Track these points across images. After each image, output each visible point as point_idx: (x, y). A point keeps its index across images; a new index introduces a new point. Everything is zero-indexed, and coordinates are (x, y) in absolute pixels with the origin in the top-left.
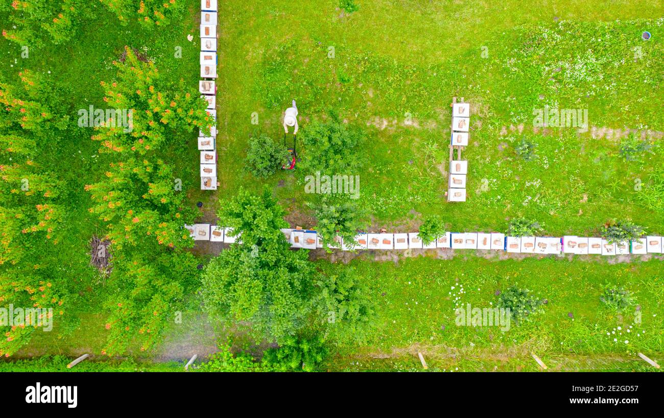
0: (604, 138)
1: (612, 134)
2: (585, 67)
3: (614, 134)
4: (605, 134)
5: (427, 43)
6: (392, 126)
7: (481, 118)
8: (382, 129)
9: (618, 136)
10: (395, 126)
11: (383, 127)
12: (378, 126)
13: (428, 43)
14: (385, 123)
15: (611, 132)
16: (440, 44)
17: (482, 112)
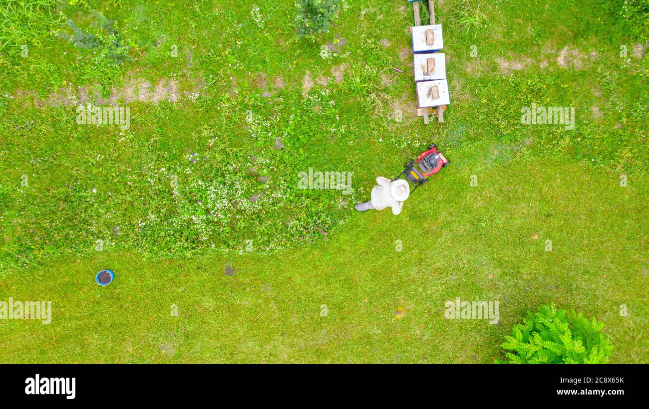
0: (154, 82)
1: (140, 92)
2: (209, 206)
3: (137, 91)
4: (152, 90)
5: (503, 219)
6: (548, 58)
7: (385, 90)
8: (567, 47)
9: (130, 91)
10: (542, 57)
11: (563, 53)
12: (576, 52)
13: (500, 221)
14: (561, 60)
15: (142, 96)
16: (479, 220)
17: (385, 102)
